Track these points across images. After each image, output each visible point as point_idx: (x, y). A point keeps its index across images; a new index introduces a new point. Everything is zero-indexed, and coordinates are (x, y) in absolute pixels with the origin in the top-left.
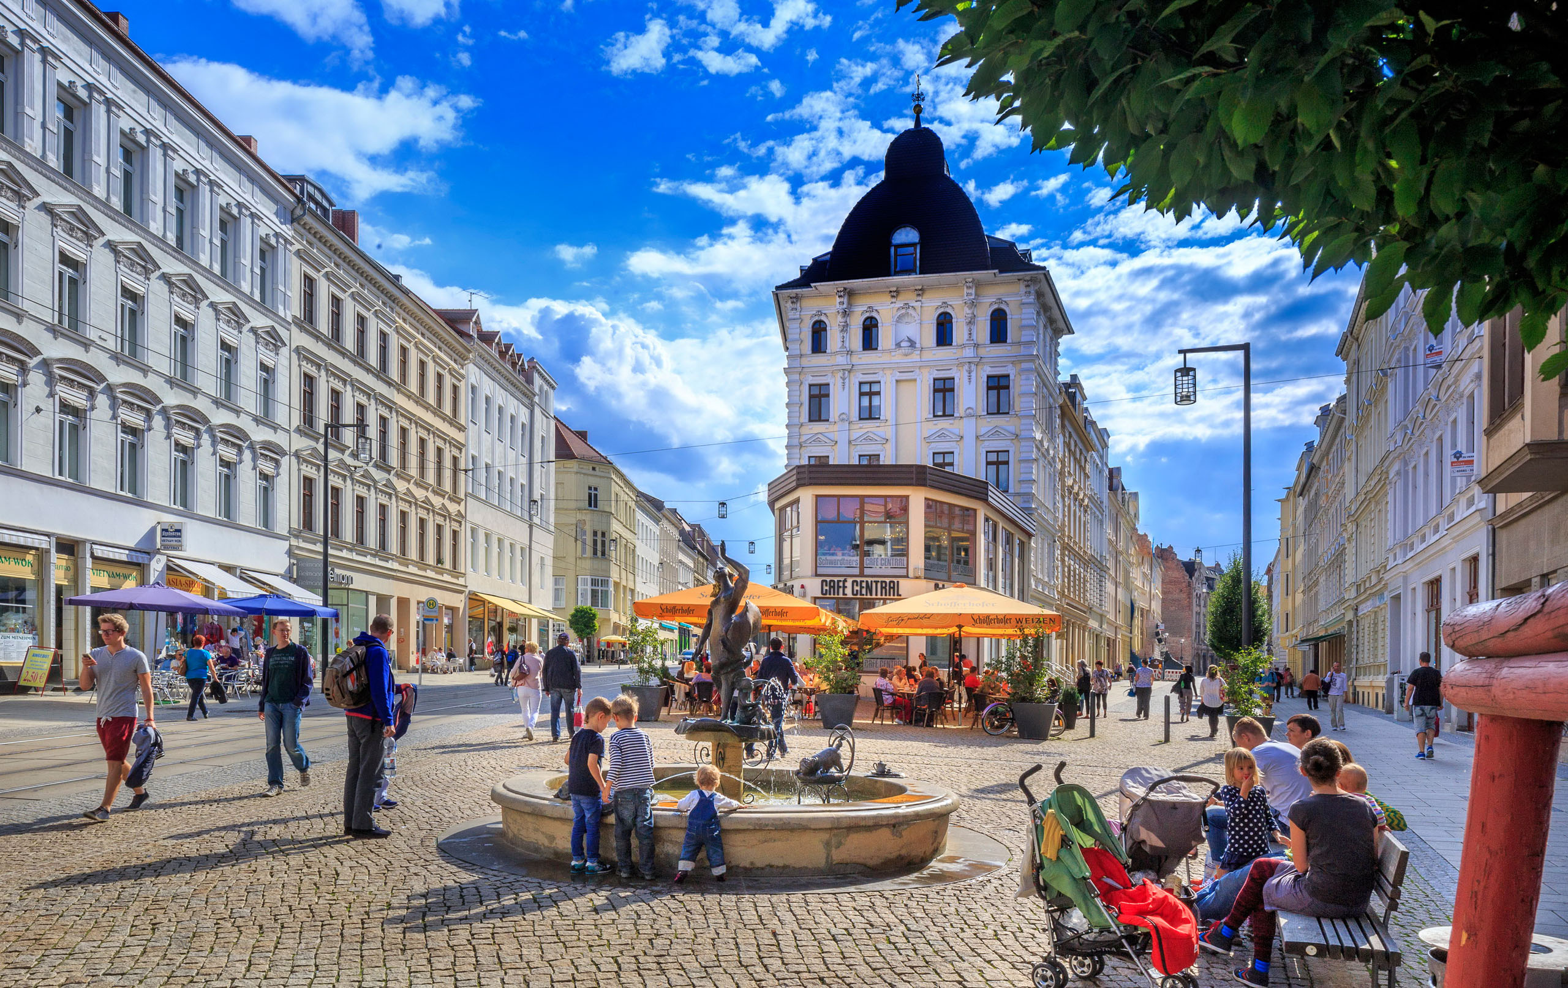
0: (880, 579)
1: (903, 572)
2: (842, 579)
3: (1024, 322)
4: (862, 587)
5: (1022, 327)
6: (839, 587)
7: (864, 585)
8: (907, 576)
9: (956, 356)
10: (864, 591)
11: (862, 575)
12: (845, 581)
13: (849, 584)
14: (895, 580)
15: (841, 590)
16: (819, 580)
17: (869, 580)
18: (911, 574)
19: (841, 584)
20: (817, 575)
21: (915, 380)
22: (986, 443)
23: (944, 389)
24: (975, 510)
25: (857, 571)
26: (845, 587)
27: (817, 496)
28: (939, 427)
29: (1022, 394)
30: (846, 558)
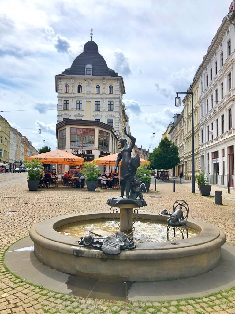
0: (87, 150)
1: (93, 148)
2: (77, 149)
3: (117, 90)
4: (82, 152)
5: (116, 91)
6: (76, 152)
7: (83, 151)
8: (94, 149)
9: (101, 96)
10: (83, 153)
11: (82, 148)
12: (78, 150)
13: (79, 151)
14: (91, 150)
15: (77, 153)
16: (71, 150)
17: (84, 150)
18: (95, 149)
19: (77, 151)
20: (70, 148)
21: (91, 101)
22: (108, 118)
23: (98, 104)
24: (109, 133)
25: (81, 148)
26: (78, 152)
27: (71, 128)
28: (96, 113)
29: (116, 107)
30: (79, 144)
